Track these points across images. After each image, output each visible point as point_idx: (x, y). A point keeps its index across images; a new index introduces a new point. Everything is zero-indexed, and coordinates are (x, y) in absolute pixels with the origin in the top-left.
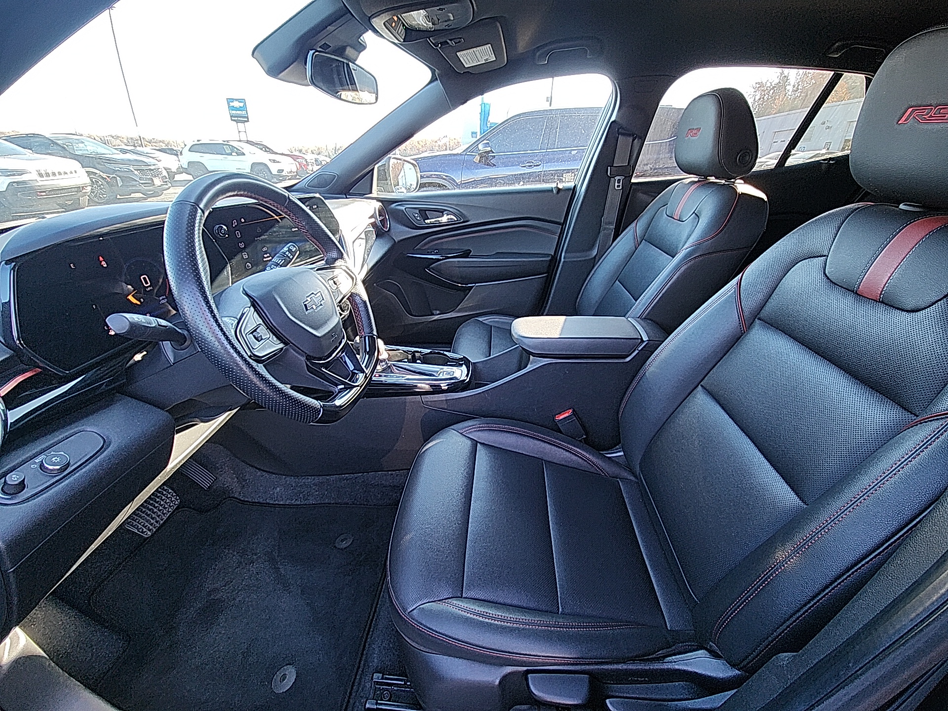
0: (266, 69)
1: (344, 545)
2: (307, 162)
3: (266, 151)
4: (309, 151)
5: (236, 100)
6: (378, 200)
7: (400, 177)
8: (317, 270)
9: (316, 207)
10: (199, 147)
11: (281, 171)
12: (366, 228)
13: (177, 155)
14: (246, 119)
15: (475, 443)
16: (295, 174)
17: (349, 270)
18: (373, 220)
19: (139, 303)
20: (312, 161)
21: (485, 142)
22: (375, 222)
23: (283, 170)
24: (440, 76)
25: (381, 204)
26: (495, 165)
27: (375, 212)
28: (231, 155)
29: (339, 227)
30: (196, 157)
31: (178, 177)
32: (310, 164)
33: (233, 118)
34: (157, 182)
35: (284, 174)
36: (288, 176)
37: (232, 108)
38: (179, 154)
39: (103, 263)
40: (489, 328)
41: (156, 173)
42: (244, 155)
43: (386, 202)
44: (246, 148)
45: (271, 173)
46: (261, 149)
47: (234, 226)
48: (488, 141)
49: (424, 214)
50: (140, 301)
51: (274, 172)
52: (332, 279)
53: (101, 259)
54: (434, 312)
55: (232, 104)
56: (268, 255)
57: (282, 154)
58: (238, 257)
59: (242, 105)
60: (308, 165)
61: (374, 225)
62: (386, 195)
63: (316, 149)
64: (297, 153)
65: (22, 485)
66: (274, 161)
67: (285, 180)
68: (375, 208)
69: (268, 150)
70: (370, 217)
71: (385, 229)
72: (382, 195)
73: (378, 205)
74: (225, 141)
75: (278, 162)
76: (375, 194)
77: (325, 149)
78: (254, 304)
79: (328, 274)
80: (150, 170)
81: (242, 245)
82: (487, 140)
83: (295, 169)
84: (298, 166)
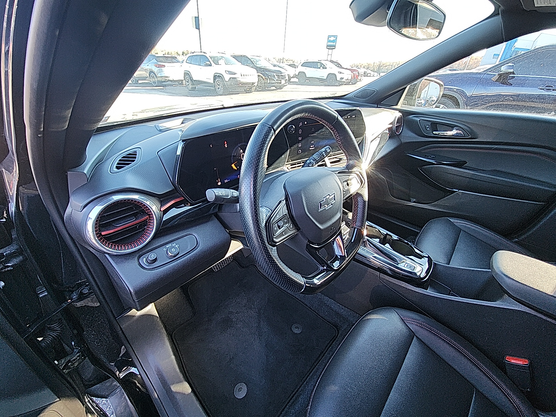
0: (355, 17)
1: (296, 331)
2: (359, 73)
3: (338, 67)
4: (363, 66)
5: (332, 36)
6: (400, 111)
7: (423, 91)
8: (338, 173)
9: (354, 116)
10: (306, 64)
11: (342, 78)
12: (384, 131)
13: (295, 68)
14: (334, 47)
15: (412, 335)
16: (350, 81)
17: (362, 175)
18: (391, 126)
19: (236, 169)
20: (362, 73)
21: (510, 64)
22: (392, 127)
23: (343, 78)
24: (503, 11)
25: (401, 114)
26: (512, 85)
27: (395, 120)
28: (320, 68)
29: (365, 131)
30: (303, 69)
31: (292, 80)
32: (360, 75)
33: (328, 47)
34: (283, 82)
35: (343, 80)
36: (345, 82)
37: (329, 41)
38: (296, 67)
39: (226, 145)
40: (458, 231)
41: (283, 77)
42: (326, 68)
43: (405, 114)
44: (329, 65)
45: (336, 79)
46: (336, 65)
47: (300, 126)
48: (514, 64)
49: (435, 126)
50: (237, 168)
51: (338, 79)
52: (346, 181)
53: (226, 143)
54: (412, 199)
55: (330, 39)
56: (313, 146)
57: (346, 69)
58: (295, 146)
59: (334, 39)
60: (359, 76)
61: (390, 129)
62: (408, 108)
63: (367, 65)
64: (355, 68)
65: (155, 260)
66: (341, 73)
67: (343, 85)
68: (396, 117)
69: (339, 66)
70: (390, 124)
71: (397, 133)
72: (405, 107)
73: (398, 114)
74: (319, 61)
75: (343, 73)
76: (399, 107)
77: (373, 66)
78: (287, 199)
79: (345, 177)
80: (282, 76)
81: (300, 139)
82: (512, 63)
83: (350, 78)
84: (353, 76)
